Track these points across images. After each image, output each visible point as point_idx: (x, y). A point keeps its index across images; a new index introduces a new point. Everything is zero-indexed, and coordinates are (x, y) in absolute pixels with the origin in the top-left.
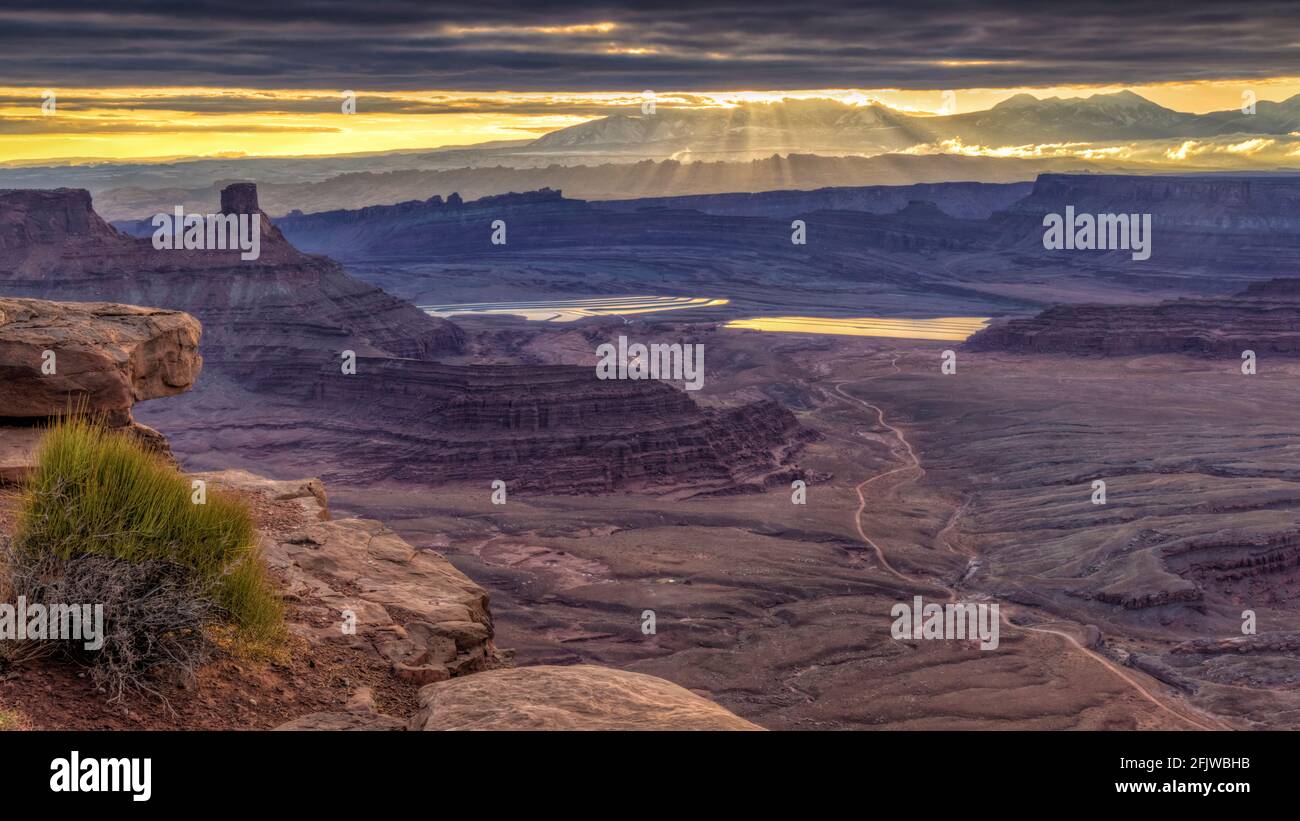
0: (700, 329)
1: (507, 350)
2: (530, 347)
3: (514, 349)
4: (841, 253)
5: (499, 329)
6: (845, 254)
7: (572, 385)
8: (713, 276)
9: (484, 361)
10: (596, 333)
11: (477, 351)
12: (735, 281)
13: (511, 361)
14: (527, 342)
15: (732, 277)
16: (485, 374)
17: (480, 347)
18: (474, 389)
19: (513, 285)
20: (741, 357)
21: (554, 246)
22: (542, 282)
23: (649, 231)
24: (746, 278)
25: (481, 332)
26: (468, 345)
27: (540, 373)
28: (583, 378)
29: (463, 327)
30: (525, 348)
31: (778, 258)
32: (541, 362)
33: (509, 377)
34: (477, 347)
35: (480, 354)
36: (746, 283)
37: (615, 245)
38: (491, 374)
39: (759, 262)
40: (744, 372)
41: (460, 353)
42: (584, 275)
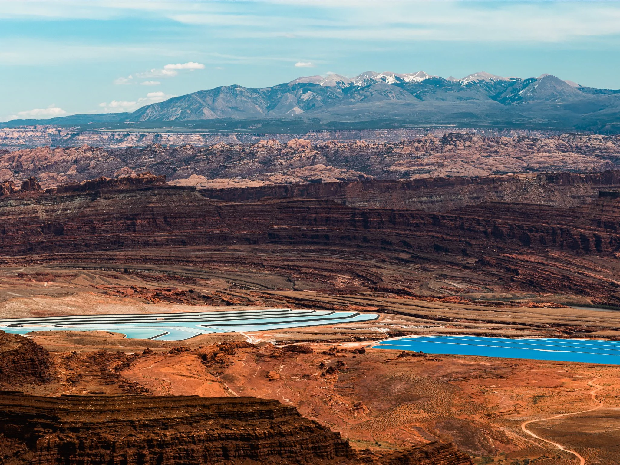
0: (345, 351)
1: (103, 377)
2: (130, 372)
3: (113, 375)
4: (514, 256)
5: (90, 350)
6: (520, 257)
7: (190, 421)
8: (357, 283)
9: (74, 390)
10: (215, 354)
11: (65, 378)
12: (386, 290)
13: (108, 390)
14: (127, 365)
15: (379, 285)
16: (81, 408)
17: (67, 372)
18: (67, 426)
19: (105, 293)
20: (399, 386)
21: (157, 244)
22: (144, 290)
23: (275, 227)
24: (398, 286)
25: (69, 353)
26: (51, 371)
27: (151, 405)
28: (206, 411)
29: (47, 347)
30: (125, 373)
31: (436, 262)
32: (147, 391)
33: (113, 411)
34: (63, 372)
35: (68, 381)
36: (399, 292)
37: (232, 244)
38: (89, 408)
39: (413, 266)
40: (404, 406)
41: (44, 380)
42: (195, 282)
